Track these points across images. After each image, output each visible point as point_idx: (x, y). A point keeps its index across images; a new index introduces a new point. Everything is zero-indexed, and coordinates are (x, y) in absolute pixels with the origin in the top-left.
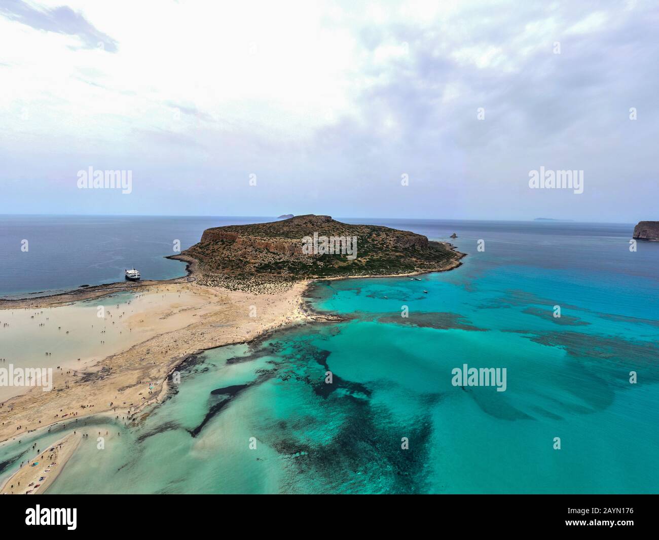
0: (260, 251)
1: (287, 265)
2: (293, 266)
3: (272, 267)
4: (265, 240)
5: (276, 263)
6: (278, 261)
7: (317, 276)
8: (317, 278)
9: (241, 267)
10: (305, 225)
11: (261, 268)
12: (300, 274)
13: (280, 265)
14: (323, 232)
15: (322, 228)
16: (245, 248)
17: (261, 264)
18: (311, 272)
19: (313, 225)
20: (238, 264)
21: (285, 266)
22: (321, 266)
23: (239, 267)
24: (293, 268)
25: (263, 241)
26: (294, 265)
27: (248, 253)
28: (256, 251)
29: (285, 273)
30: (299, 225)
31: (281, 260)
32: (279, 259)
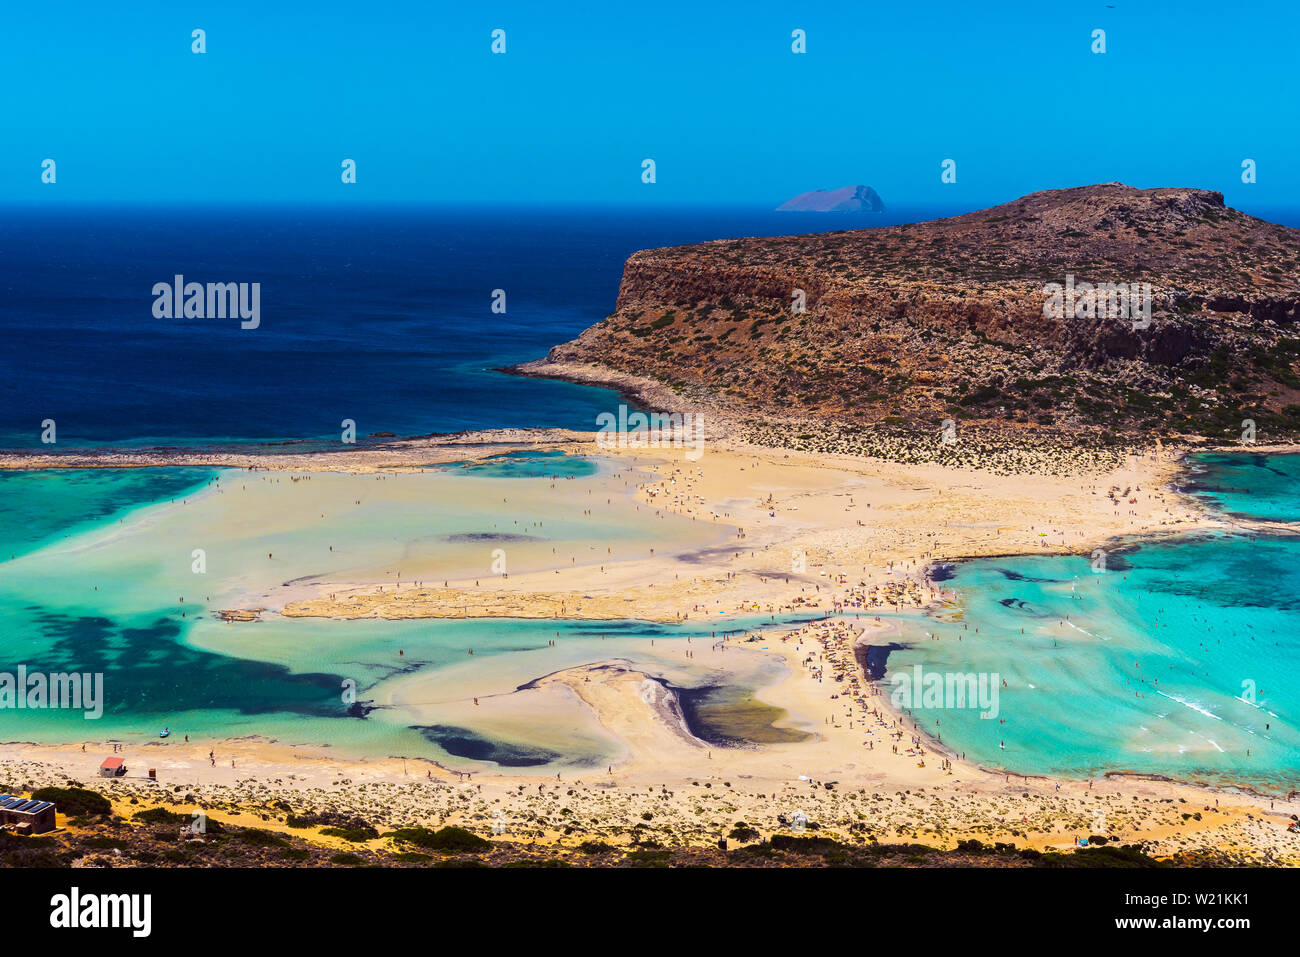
0: (944, 340)
1: (1069, 393)
2: (1095, 399)
3: (1012, 398)
4: (962, 294)
5: (1022, 385)
6: (1030, 376)
7: (1204, 439)
8: (1201, 444)
9: (884, 397)
10: (1103, 235)
11: (964, 403)
12: (1128, 428)
13: (1041, 390)
14: (1197, 266)
15: (1188, 245)
16: (876, 328)
17: (964, 387)
18: (1171, 424)
19: (1142, 233)
20: (864, 387)
21: (1062, 397)
22: (1211, 403)
23: (874, 397)
24: (1097, 404)
25: (956, 299)
26: (1100, 396)
27: (893, 346)
28: (927, 336)
29: (1066, 419)
30: (1076, 235)
31: (1043, 375)
32: (1035, 371)
